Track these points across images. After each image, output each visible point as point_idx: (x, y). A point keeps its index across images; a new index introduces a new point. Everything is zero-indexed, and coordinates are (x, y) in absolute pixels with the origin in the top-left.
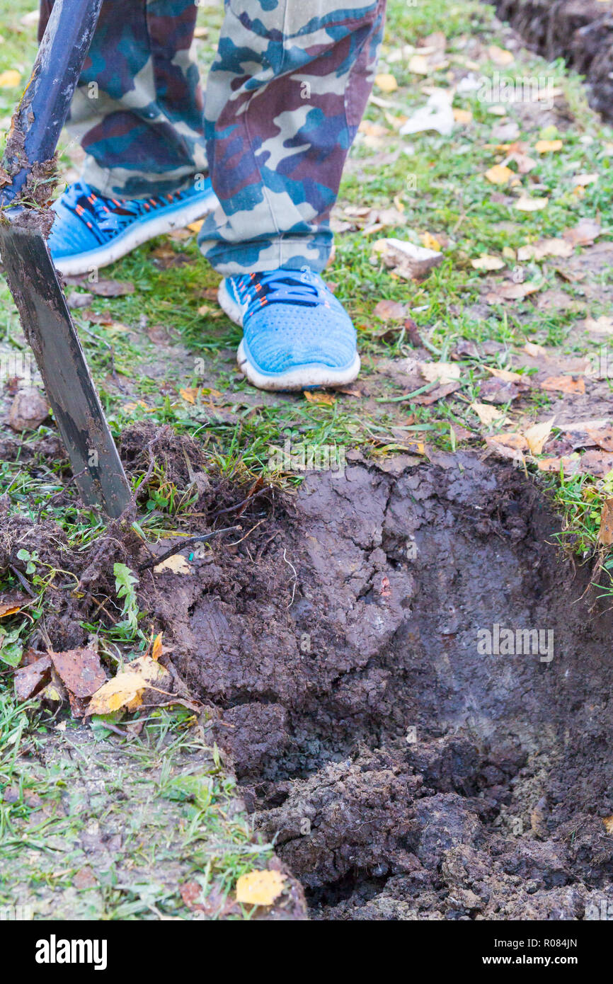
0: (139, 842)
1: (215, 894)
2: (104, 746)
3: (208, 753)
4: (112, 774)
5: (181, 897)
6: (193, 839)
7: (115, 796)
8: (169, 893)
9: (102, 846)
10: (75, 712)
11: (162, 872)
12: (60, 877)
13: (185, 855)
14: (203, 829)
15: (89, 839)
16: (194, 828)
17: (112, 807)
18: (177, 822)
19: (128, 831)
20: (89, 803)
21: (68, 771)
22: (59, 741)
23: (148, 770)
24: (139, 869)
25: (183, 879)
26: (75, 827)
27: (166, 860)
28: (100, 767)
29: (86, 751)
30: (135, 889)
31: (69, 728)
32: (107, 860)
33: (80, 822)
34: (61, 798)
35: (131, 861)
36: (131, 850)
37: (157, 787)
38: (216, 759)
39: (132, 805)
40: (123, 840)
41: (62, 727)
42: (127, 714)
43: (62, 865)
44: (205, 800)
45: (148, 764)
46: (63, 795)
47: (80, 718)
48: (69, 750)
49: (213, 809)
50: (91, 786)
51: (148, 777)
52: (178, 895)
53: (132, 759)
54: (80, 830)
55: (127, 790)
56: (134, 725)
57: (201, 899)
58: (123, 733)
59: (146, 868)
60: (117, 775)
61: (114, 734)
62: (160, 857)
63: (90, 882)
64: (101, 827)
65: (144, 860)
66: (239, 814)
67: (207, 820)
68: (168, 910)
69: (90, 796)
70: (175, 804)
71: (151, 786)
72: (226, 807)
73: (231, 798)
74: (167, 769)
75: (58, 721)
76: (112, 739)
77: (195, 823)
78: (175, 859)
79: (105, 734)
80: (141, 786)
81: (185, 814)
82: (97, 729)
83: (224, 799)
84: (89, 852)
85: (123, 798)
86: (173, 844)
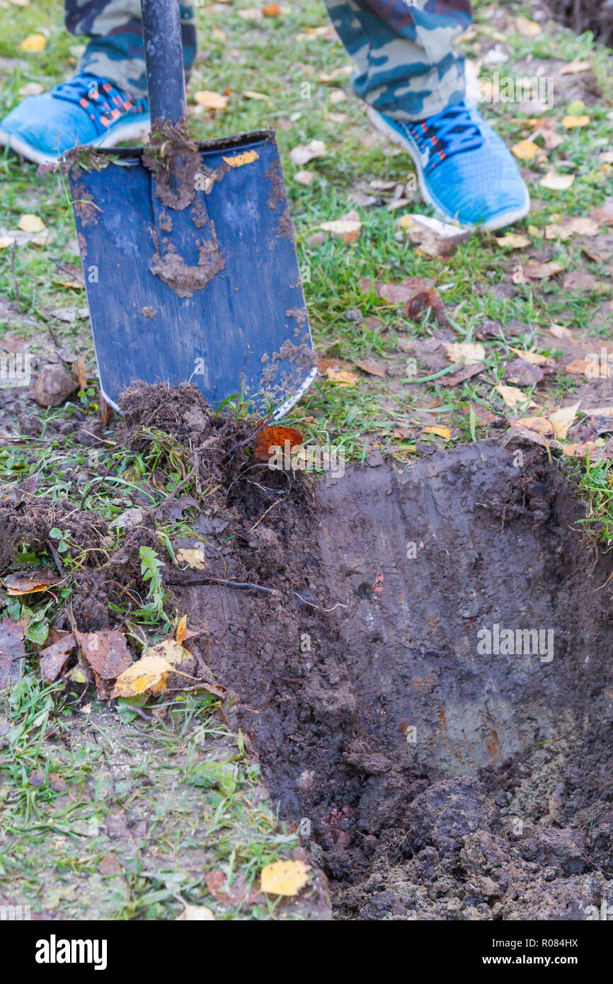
0: (164, 829)
1: (239, 884)
2: (128, 730)
3: (232, 740)
4: (138, 758)
5: (206, 886)
6: (218, 827)
7: (139, 782)
8: (193, 881)
9: (127, 833)
10: (102, 694)
11: (187, 860)
12: (85, 863)
13: (210, 843)
14: (228, 816)
15: (114, 825)
16: (220, 815)
17: (137, 793)
18: (202, 809)
19: (154, 818)
20: (114, 787)
21: (94, 755)
22: (84, 724)
23: (172, 755)
24: (164, 856)
25: (208, 867)
26: (101, 812)
27: (191, 848)
28: (125, 752)
29: (111, 736)
30: (160, 877)
31: (94, 711)
32: (132, 847)
33: (105, 807)
34: (86, 782)
35: (156, 849)
36: (156, 837)
37: (181, 773)
38: (241, 745)
39: (157, 791)
40: (148, 826)
41: (87, 709)
42: (153, 698)
43: (87, 850)
44: (229, 787)
45: (173, 749)
46: (88, 779)
47: (105, 701)
48: (94, 733)
49: (237, 796)
50: (116, 770)
51: (173, 763)
52: (203, 884)
53: (157, 745)
54: (105, 816)
55: (152, 775)
56: (158, 710)
57: (226, 888)
58: (147, 718)
59: (171, 856)
60: (142, 759)
61: (139, 717)
62: (185, 844)
63: (115, 869)
64: (126, 812)
65: (169, 847)
66: (263, 802)
67: (232, 807)
68: (192, 898)
69: (115, 781)
70: (200, 791)
71: (175, 772)
72: (250, 796)
73: (256, 785)
74: (192, 755)
75: (84, 704)
76: (138, 723)
77: (220, 809)
78: (199, 847)
79: (130, 717)
80: (166, 772)
81: (210, 801)
82: (123, 712)
83: (248, 786)
84: (114, 838)
85: (148, 783)
86: (198, 832)
